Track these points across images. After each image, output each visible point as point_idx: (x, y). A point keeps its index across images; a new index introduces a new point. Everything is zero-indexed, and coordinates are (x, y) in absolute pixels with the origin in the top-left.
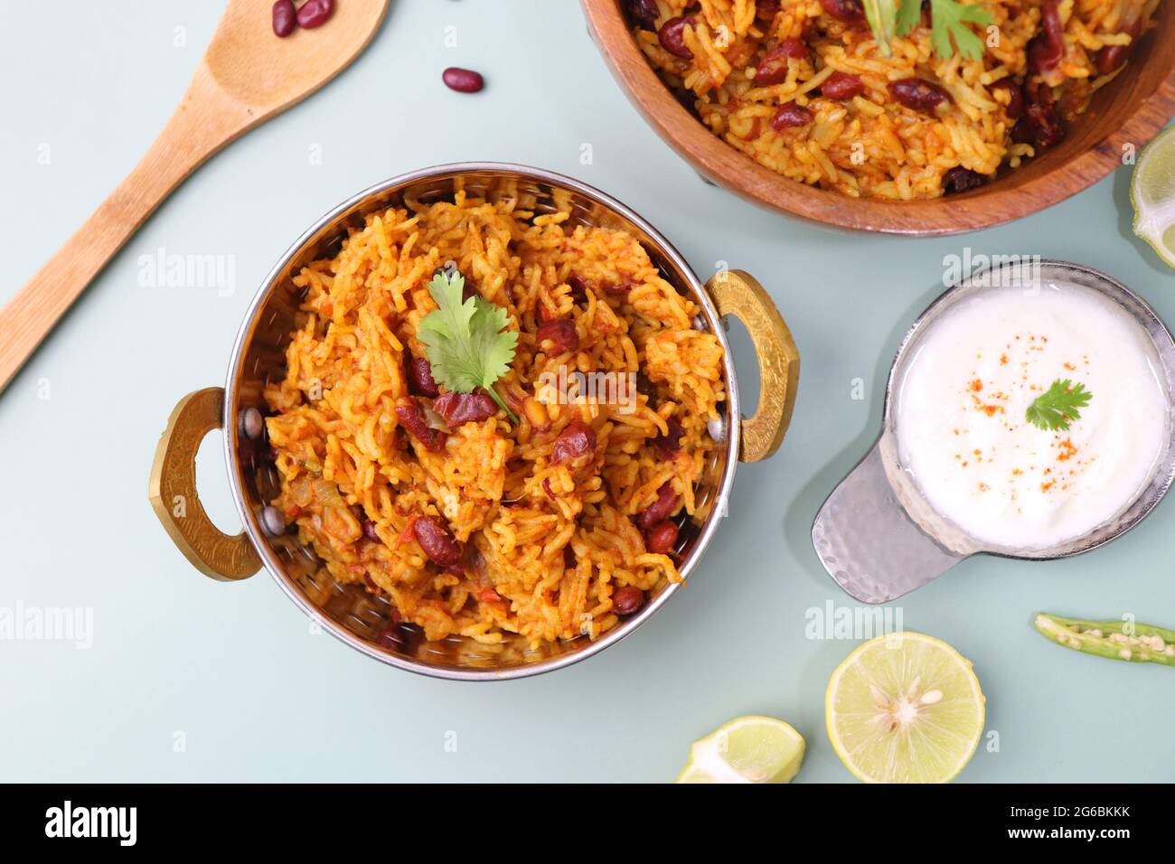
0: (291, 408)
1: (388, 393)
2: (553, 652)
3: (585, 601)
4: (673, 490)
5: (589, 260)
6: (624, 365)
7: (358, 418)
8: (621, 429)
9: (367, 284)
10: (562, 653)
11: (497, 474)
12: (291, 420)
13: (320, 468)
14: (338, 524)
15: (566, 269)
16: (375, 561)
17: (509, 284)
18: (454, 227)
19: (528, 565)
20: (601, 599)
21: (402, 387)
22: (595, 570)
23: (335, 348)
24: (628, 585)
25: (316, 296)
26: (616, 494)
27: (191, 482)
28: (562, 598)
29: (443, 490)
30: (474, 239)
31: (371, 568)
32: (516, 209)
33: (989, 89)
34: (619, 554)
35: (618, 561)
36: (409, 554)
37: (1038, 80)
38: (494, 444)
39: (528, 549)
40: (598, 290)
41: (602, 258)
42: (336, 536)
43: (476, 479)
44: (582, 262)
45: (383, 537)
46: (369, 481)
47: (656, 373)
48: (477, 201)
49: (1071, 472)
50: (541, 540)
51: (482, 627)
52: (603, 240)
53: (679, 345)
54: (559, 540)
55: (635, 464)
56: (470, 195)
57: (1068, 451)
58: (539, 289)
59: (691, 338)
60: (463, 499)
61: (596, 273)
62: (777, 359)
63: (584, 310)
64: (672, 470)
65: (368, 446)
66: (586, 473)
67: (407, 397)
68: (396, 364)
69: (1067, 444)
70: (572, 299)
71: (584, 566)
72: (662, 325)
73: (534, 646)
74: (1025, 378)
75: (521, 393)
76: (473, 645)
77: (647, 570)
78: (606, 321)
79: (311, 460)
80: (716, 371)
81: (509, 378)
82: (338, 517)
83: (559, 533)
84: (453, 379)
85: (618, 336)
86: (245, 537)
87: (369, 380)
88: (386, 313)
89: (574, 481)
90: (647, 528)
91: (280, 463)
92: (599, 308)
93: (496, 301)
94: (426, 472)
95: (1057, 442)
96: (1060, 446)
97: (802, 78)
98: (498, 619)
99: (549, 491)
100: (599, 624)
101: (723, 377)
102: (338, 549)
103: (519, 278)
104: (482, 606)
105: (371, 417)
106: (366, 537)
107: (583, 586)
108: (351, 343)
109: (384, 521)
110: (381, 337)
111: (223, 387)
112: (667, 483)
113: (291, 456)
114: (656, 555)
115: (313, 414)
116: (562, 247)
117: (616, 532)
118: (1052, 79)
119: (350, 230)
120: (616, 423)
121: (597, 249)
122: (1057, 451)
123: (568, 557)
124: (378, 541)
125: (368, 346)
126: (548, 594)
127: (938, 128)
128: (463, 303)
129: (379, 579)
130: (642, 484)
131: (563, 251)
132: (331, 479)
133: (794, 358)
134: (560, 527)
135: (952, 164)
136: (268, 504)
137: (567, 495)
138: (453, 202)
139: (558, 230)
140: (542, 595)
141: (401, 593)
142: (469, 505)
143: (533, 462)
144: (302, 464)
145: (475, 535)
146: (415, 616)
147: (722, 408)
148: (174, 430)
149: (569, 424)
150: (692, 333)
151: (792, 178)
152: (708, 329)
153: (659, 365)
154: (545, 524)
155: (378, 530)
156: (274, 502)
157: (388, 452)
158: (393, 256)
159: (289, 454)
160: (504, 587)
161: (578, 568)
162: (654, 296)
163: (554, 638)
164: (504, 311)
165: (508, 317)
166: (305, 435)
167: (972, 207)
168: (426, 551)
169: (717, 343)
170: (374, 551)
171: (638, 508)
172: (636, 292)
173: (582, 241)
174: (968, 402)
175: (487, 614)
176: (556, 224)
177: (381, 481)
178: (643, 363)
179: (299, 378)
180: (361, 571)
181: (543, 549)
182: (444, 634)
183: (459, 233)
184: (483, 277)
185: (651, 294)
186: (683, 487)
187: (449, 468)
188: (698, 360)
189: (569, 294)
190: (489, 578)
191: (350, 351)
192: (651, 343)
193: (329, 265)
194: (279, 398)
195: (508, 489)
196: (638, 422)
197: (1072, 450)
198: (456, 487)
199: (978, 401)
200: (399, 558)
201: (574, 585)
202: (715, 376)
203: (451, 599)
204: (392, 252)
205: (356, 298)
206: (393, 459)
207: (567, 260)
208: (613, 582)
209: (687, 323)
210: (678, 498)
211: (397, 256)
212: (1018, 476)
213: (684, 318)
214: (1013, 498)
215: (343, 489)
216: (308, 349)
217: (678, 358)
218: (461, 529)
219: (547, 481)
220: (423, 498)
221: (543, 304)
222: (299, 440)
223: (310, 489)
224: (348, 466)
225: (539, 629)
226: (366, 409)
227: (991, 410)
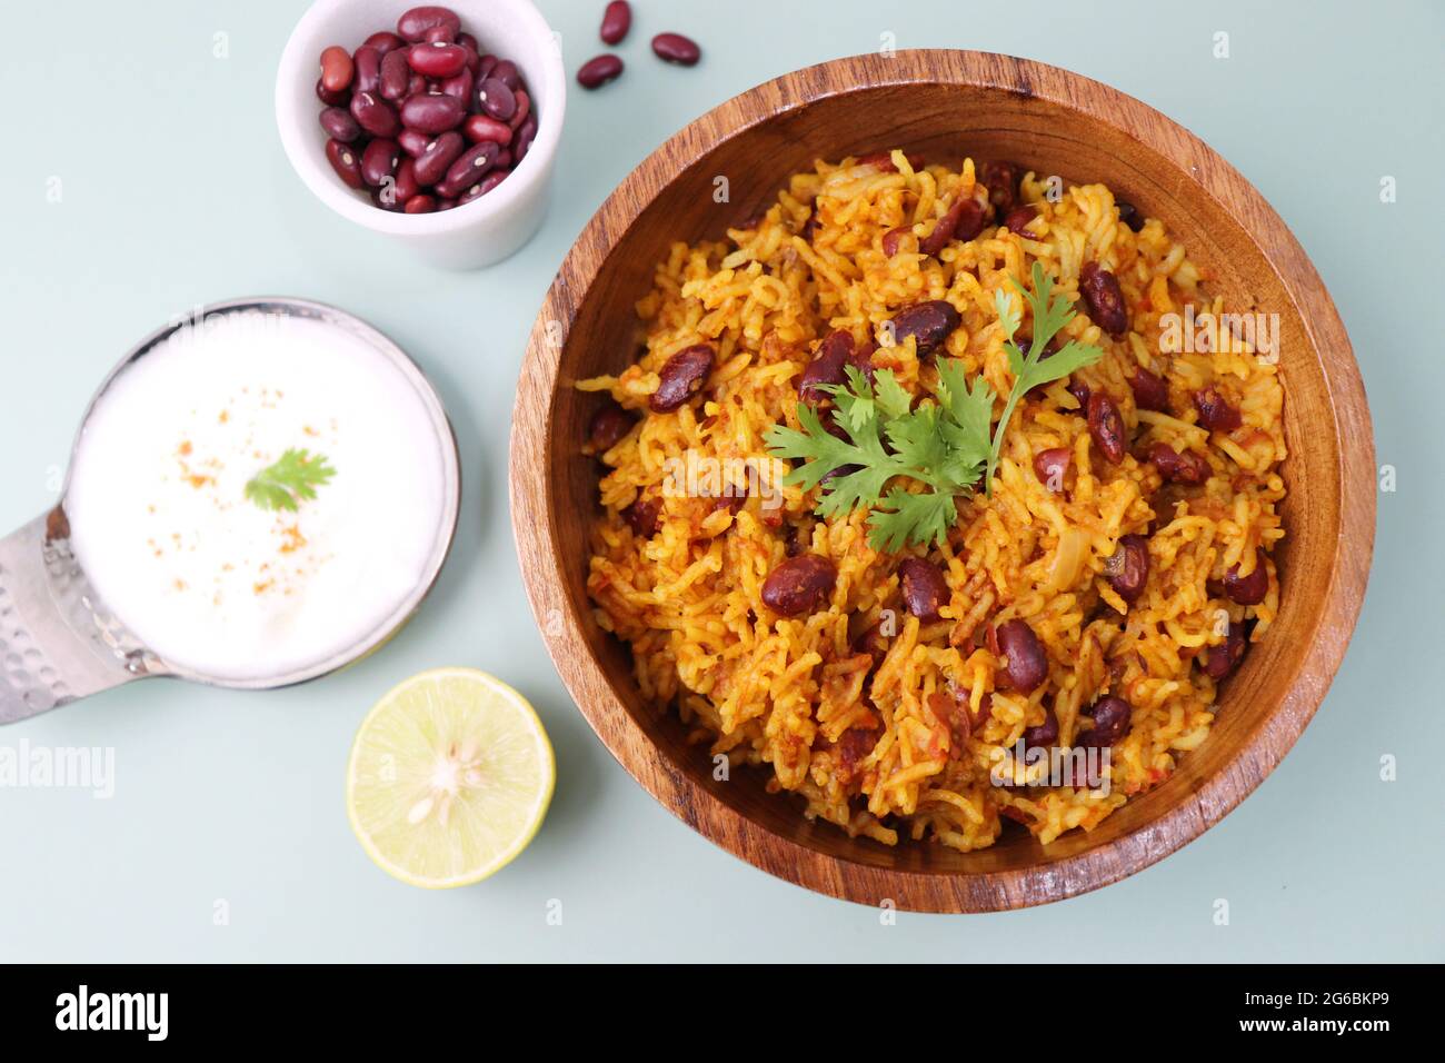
69: (294, 532)
197: (299, 541)
227: (199, 481)
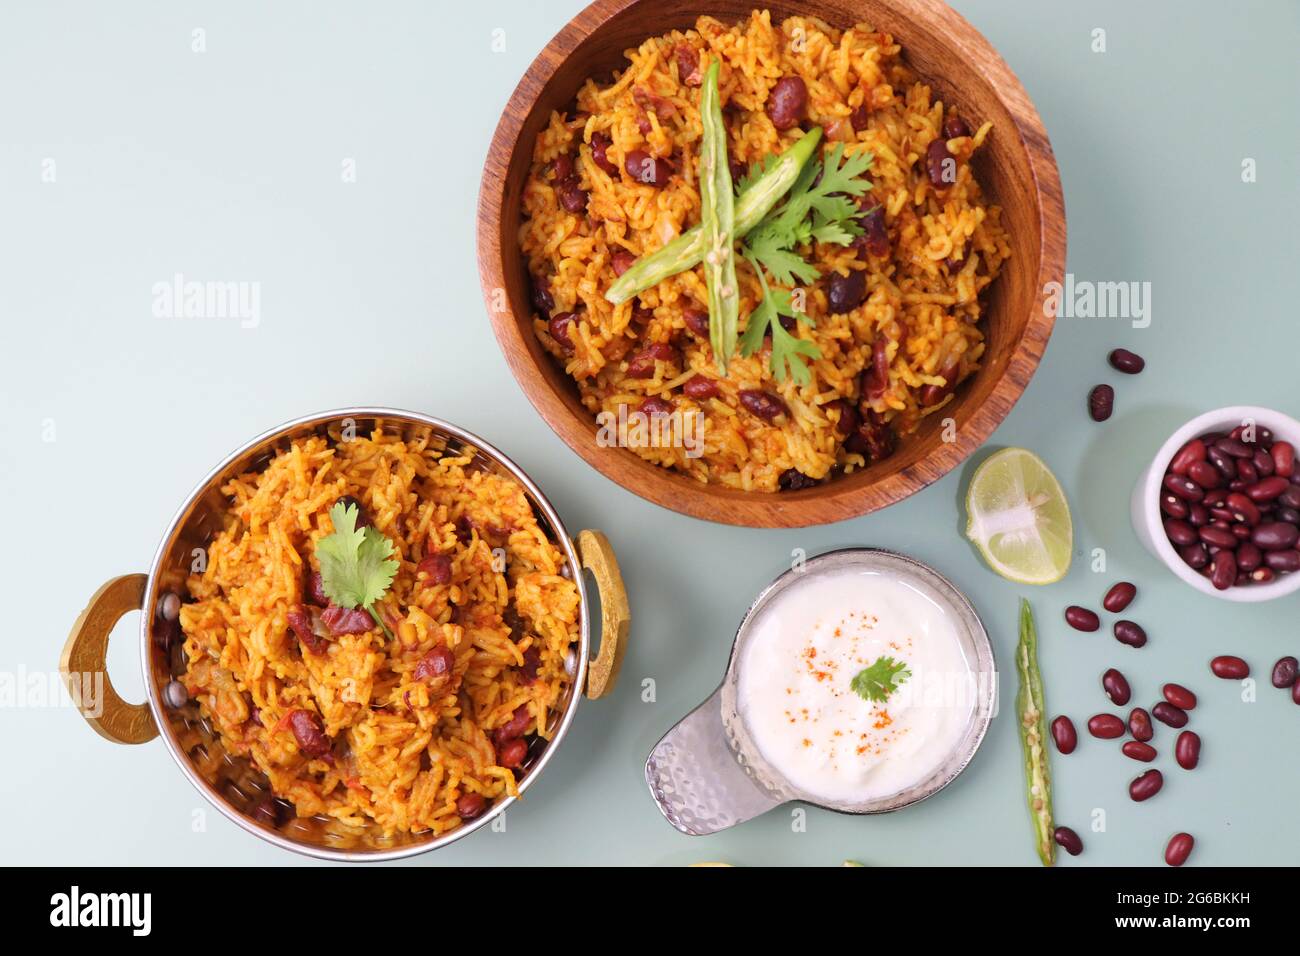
0: (208, 598)
1: (283, 600)
3: (432, 801)
4: (527, 712)
5: (480, 502)
6: (495, 599)
7: (256, 618)
8: (482, 656)
9: (281, 502)
10: (412, 843)
11: (365, 682)
12: (203, 609)
13: (219, 655)
14: (229, 705)
15: (460, 507)
16: (257, 742)
17: (402, 519)
18: (368, 459)
19: (385, 764)
20: (447, 801)
21: (296, 594)
22: (446, 776)
23: (248, 553)
24: (474, 792)
25: (241, 504)
26: (477, 709)
27: (101, 656)
28: (413, 796)
29: (322, 689)
30: (383, 472)
31: (254, 748)
32: (427, 448)
33: (823, 408)
34: (471, 763)
35: (469, 770)
36: (285, 741)
37: (867, 405)
38: (366, 656)
39: (388, 749)
40: (483, 531)
41: (491, 502)
42: (226, 716)
43: (348, 684)
44: (474, 504)
45: (265, 722)
46: (258, 673)
47: (522, 609)
48: (392, 439)
49: (886, 740)
50: (400, 743)
51: (348, 811)
52: (496, 486)
53: (543, 588)
54: (417, 745)
55: (496, 686)
56: (387, 432)
57: (884, 720)
58: (428, 524)
59: (556, 584)
60: (337, 698)
61: (482, 516)
62: (614, 615)
63: (467, 546)
64: (529, 694)
65: (259, 644)
66: (443, 691)
67: (300, 605)
68: (293, 576)
69: (884, 715)
70: (456, 537)
71: (437, 771)
72: (534, 568)
73: (387, 834)
74: (854, 651)
75: (396, 613)
76: (338, 825)
77: (495, 780)
78: (483, 558)
79: (212, 647)
80: (572, 615)
81: (388, 600)
82: (229, 699)
83: (416, 739)
84: (339, 595)
85: (492, 573)
86: (147, 707)
87: (270, 585)
88: (293, 529)
89: (430, 698)
90: (499, 742)
91: (187, 646)
92: (480, 546)
93: (387, 532)
94: (308, 671)
95: (875, 711)
96: (877, 715)
97: (667, 376)
98: (362, 806)
99: (408, 703)
100: (442, 823)
101: (578, 621)
102: (226, 728)
103: (414, 512)
104: (350, 792)
105: (266, 619)
106: (251, 719)
107: (433, 788)
108: (262, 551)
109: (269, 711)
110: (284, 550)
111: (147, 573)
112: (523, 706)
113: (197, 642)
114: (503, 768)
115: (222, 607)
116: (461, 488)
117: (472, 743)
118: (878, 406)
119: (278, 451)
120: (479, 650)
121: (489, 494)
122: (875, 720)
123: (424, 762)
124: (261, 725)
125: (273, 556)
126: (400, 791)
127: (777, 434)
128: (355, 532)
129: (259, 757)
130: (502, 703)
131: (461, 492)
132: (226, 666)
133: (625, 618)
134: (417, 735)
135: (787, 466)
136: (175, 679)
137: (423, 709)
138: (370, 439)
139: (460, 472)
140: (395, 791)
141: (276, 773)
142: (339, 705)
143: (400, 675)
144: (205, 650)
145: (344, 732)
146: (289, 793)
147: (574, 647)
148: (94, 608)
149: (435, 646)
150: (557, 579)
151: (649, 461)
152: (571, 578)
153: (525, 603)
154: (404, 731)
155: (262, 716)
156: (179, 678)
157: (277, 651)
158: (307, 481)
159: (195, 639)
160: (366, 779)
161: (432, 771)
162: (530, 542)
163: (405, 830)
164: (390, 542)
165: (394, 547)
166: (211, 625)
167: (790, 508)
168: (299, 740)
169: (576, 591)
170: (258, 733)
171: (494, 724)
172: (515, 536)
173: (478, 485)
174: (802, 665)
176: (459, 466)
177: (268, 673)
178: (512, 600)
179: (216, 573)
180: (245, 749)
181: (400, 752)
182: (312, 812)
183: (371, 465)
184: (380, 509)
185: (528, 540)
186: (538, 710)
187: (328, 670)
188: (558, 603)
190: (354, 770)
191: (260, 556)
192: (521, 582)
193: (256, 479)
194: (199, 588)
195: (376, 695)
196: (498, 651)
197: (888, 721)
198: (332, 688)
199: (811, 667)
200: (278, 743)
201: (425, 787)
202: (571, 619)
203: (323, 782)
204: (306, 477)
205: (272, 512)
206: (281, 656)
207: (462, 500)
208: (461, 787)
209: (553, 569)
210: (533, 719)
211: (311, 481)
212: (838, 736)
213: (551, 565)
214: (831, 756)
215: (236, 677)
216: (226, 550)
217: (540, 600)
218: (331, 726)
219: (408, 695)
221: (430, 538)
222: (206, 628)
223: (207, 673)
224: (243, 657)
225: (392, 820)
226: (263, 610)
227: (822, 675)
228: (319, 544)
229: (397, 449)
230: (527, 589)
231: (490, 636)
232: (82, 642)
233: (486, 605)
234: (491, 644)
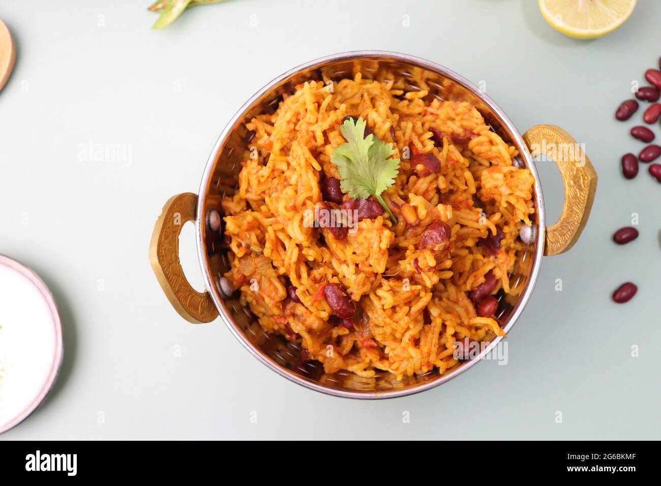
0: (240, 213)
1: (310, 198)
2: (411, 383)
3: (437, 346)
4: (494, 276)
5: (443, 120)
6: (466, 188)
7: (290, 214)
8: (465, 230)
9: (297, 128)
10: (417, 383)
11: (383, 254)
12: (241, 219)
13: (261, 249)
14: (272, 288)
15: (428, 125)
16: (294, 315)
17: (392, 130)
18: (353, 97)
19: (400, 319)
20: (448, 345)
21: (319, 194)
22: (444, 326)
23: (273, 171)
24: (466, 337)
25: (260, 138)
27: (176, 252)
28: (422, 343)
29: (344, 267)
30: (367, 104)
31: (291, 320)
32: (393, 88)
34: (459, 317)
35: (459, 321)
36: (318, 310)
38: (383, 232)
39: (401, 308)
40: (450, 139)
41: (451, 119)
42: (269, 296)
43: (367, 259)
44: (438, 122)
45: (301, 298)
46: (294, 258)
47: (487, 194)
48: (368, 81)
50: (409, 303)
51: (362, 366)
52: (452, 107)
53: (505, 175)
54: (421, 304)
55: (471, 257)
56: (365, 76)
58: (411, 135)
59: (512, 171)
60: (358, 272)
61: (449, 127)
62: (580, 178)
63: (440, 150)
64: (494, 262)
65: (296, 233)
66: (442, 256)
67: (322, 201)
68: (316, 178)
70: (433, 142)
71: (437, 322)
72: (491, 164)
73: (399, 378)
75: (400, 202)
76: (356, 377)
77: (477, 329)
78: (455, 159)
79: (255, 244)
80: (529, 193)
81: (391, 191)
82: (271, 283)
83: (421, 298)
84: (355, 189)
85: (462, 169)
86: (208, 294)
87: (296, 192)
88: (310, 145)
89: (435, 260)
90: (478, 302)
91: (234, 246)
92: (450, 150)
93: (384, 139)
94: (332, 254)
98: (374, 360)
99: (418, 268)
100: (446, 363)
101: (533, 198)
102: (270, 305)
103: (399, 127)
104: (363, 351)
105: (299, 214)
106: (289, 298)
107: (436, 336)
108: (284, 167)
109: (302, 284)
110: (306, 161)
111: (197, 194)
112: (491, 271)
113: (241, 242)
114: (485, 318)
115: (256, 215)
116: (423, 113)
117: (456, 302)
119: (285, 96)
120: (462, 226)
121: (448, 113)
123: (426, 315)
124: (297, 300)
125: (297, 168)
126: (413, 340)
128: (364, 139)
129: (297, 327)
130: (474, 271)
131: (425, 115)
132: (269, 256)
133: (593, 177)
134: (422, 294)
136: (222, 276)
137: (430, 269)
138: (354, 80)
139: (421, 102)
140: (409, 340)
141: (311, 337)
142: (362, 276)
143: (406, 249)
144: (248, 247)
145: (365, 296)
146: (319, 355)
147: (533, 218)
148: (167, 215)
149: (432, 223)
150: (513, 168)
152: (523, 166)
153: (490, 189)
154: (412, 292)
155: (298, 293)
156: (226, 274)
157: (308, 238)
158: (315, 110)
159: (239, 240)
160: (381, 336)
161: (433, 324)
162: (487, 144)
163: (412, 374)
164: (390, 145)
165: (393, 149)
166: (251, 228)
168: (331, 307)
169: (530, 174)
170: (294, 308)
171: (471, 287)
172: (474, 141)
173: (438, 109)
175: (366, 356)
176: (420, 98)
177: (302, 260)
178: (479, 188)
179: (247, 191)
180: (284, 322)
181: (410, 309)
182: (336, 368)
183: (356, 101)
184: (376, 124)
185: (484, 142)
186: (501, 274)
187: (349, 251)
188: (518, 186)
189: (431, 139)
190: (370, 330)
191: (283, 172)
192: (485, 174)
193: (270, 118)
194: (232, 205)
195: (388, 266)
196: (476, 226)
198: (353, 264)
200: (311, 313)
201: (430, 335)
202: (529, 196)
203: (342, 345)
204: (315, 106)
205: (289, 138)
206: (311, 243)
207: (428, 120)
208: (456, 334)
209: (509, 162)
210: (497, 281)
211: (318, 110)
213: (507, 157)
215: (275, 264)
216: (255, 171)
217: (504, 183)
218: (355, 293)
219: (416, 261)
220: (329, 273)
221: (414, 145)
222: (247, 230)
223: (253, 263)
224: (280, 248)
225: (404, 366)
226: (295, 208)
228: (332, 153)
229: (373, 87)
230: (492, 178)
231: (469, 214)
232: (163, 239)
233: (460, 193)
234: (472, 220)
